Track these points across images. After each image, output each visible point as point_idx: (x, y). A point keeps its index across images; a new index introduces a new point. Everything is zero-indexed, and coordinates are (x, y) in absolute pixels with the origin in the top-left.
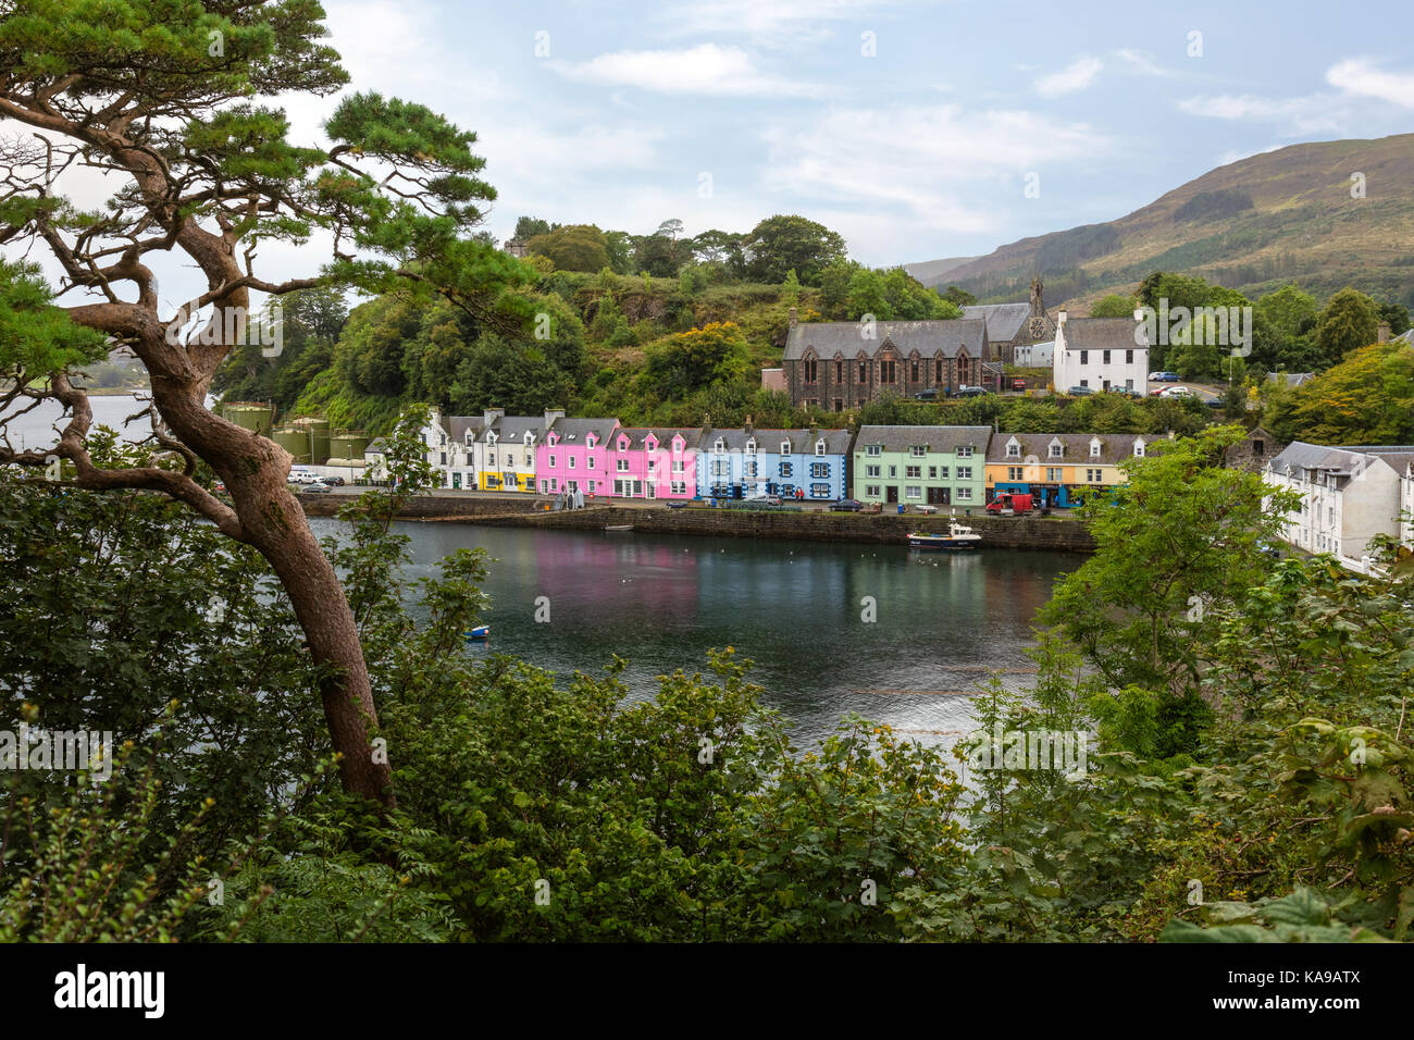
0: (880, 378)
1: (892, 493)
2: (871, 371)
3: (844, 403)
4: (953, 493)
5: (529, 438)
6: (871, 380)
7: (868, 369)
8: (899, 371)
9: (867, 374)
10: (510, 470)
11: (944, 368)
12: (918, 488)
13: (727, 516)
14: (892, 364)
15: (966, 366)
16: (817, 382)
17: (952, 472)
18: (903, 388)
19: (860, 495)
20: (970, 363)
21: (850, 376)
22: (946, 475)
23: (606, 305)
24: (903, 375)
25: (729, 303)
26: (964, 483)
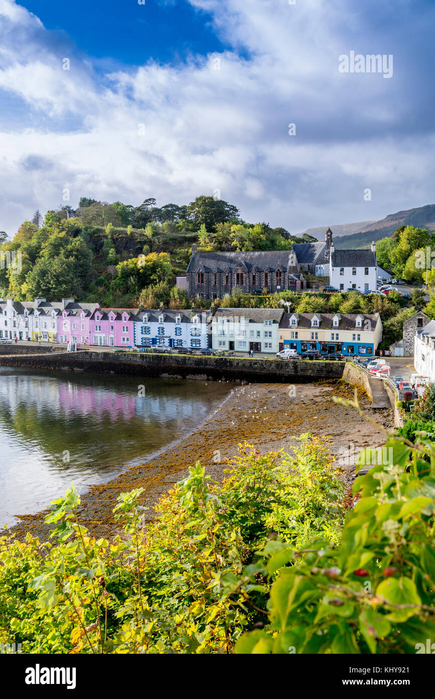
0: (236, 282)
1: (232, 345)
2: (231, 279)
3: (218, 296)
4: (263, 346)
5: (54, 314)
6: (231, 284)
7: (229, 277)
8: (246, 278)
9: (229, 280)
10: (45, 330)
11: (269, 277)
12: (245, 342)
13: (142, 356)
14: (242, 275)
15: (280, 276)
16: (204, 284)
17: (262, 334)
18: (248, 288)
19: (215, 346)
20: (282, 274)
21: (221, 281)
22: (259, 335)
23: (108, 243)
24: (248, 281)
25: (171, 242)
26: (268, 340)
